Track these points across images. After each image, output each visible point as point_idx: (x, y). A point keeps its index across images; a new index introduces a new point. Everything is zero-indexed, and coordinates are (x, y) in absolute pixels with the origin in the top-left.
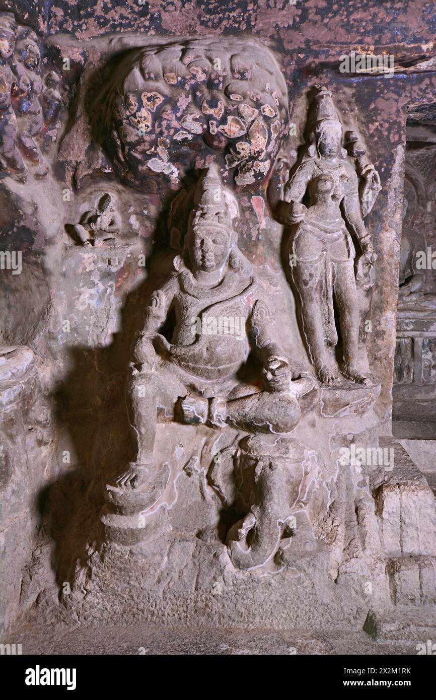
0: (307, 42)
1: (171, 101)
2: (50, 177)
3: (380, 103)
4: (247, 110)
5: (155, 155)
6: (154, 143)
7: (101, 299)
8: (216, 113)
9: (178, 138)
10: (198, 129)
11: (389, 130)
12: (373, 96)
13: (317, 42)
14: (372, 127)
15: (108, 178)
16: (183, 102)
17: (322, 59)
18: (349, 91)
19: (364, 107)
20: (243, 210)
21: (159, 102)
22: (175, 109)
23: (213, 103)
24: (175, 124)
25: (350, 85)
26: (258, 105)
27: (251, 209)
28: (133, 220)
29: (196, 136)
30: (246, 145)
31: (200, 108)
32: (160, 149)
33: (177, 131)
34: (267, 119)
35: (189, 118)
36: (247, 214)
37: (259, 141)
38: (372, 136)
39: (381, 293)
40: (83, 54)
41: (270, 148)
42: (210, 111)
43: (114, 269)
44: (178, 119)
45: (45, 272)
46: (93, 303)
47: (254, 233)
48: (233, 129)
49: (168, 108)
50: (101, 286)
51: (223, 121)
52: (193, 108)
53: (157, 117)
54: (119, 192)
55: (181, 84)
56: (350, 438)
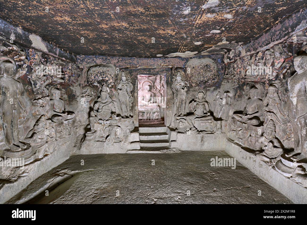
0: (119, 65)
1: (97, 75)
2: (78, 86)
3: (133, 73)
4: (109, 76)
5: (95, 83)
6: (94, 81)
7: (87, 106)
8: (104, 76)
9: (98, 80)
10: (101, 79)
11: (135, 77)
12: (132, 72)
13: (121, 65)
14: (132, 77)
15: (88, 86)
16: (99, 75)
17: (122, 67)
18: (128, 72)
19: (130, 74)
20: (110, 91)
21: (95, 75)
22: (97, 76)
23: (104, 75)
24: (98, 78)
25: (128, 71)
26: (111, 75)
27: (112, 90)
28: (92, 93)
29: (101, 80)
30: (109, 81)
31: (101, 76)
32: (96, 82)
33: (98, 79)
34: (112, 77)
35: (100, 77)
36: (111, 91)
37: (111, 81)
38: (132, 78)
39: (135, 103)
40: (83, 67)
41: (113, 81)
42: (103, 76)
43: (89, 101)
44: (98, 77)
45: (77, 101)
46: (85, 106)
47: (112, 94)
48: (107, 79)
49: (96, 76)
50: (87, 103)
51: (105, 78)
52: (100, 76)
53: (95, 77)
54: (90, 88)
55: (98, 72)
56: (127, 126)
